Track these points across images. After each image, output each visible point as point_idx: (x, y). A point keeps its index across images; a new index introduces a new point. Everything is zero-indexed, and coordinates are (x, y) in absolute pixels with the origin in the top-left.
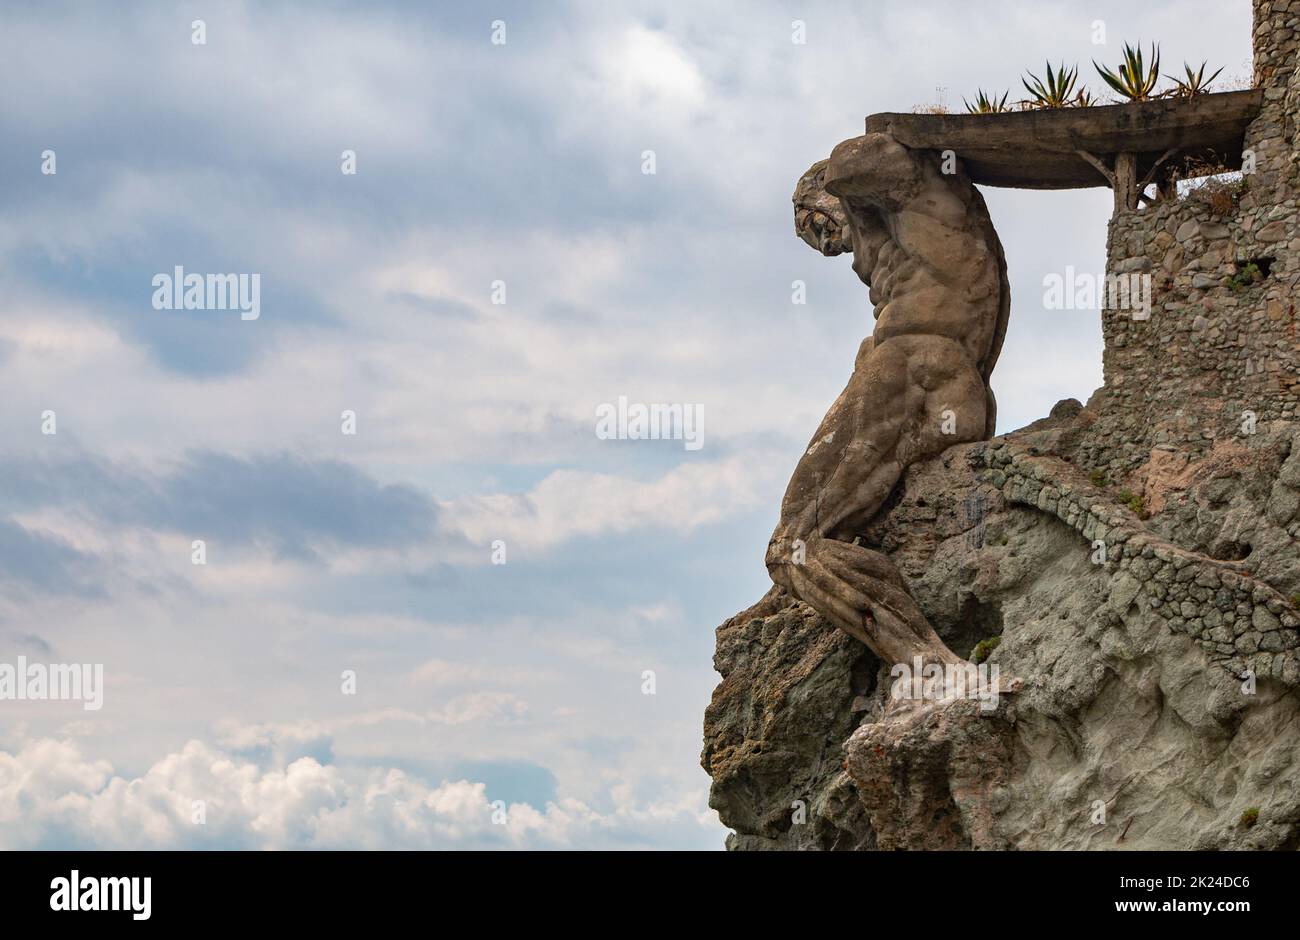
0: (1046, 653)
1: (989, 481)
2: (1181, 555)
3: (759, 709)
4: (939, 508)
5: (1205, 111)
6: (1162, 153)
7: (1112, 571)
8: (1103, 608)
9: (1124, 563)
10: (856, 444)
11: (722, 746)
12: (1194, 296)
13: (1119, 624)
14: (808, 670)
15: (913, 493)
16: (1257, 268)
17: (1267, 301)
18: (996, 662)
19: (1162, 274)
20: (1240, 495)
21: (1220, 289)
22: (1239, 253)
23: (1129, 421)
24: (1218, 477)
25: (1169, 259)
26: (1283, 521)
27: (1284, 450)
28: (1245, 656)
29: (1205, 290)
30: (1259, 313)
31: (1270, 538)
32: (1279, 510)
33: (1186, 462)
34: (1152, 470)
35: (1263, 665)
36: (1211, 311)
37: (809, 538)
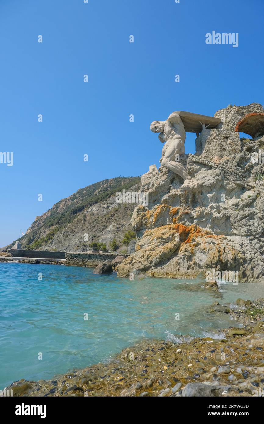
0: (207, 178)
1: (190, 159)
3: (153, 185)
4: (184, 161)
6: (208, 125)
7: (215, 169)
8: (216, 173)
9: (218, 168)
11: (146, 190)
13: (218, 176)
14: (164, 180)
16: (227, 138)
17: (229, 141)
18: (198, 179)
19: (214, 137)
20: (229, 163)
21: (222, 139)
22: (224, 136)
23: (209, 153)
24: (226, 160)
25: (215, 135)
26: (236, 166)
27: (234, 158)
28: (235, 181)
29: (220, 139)
30: (228, 142)
31: (234, 168)
32: (235, 165)
33: (221, 158)
34: (216, 159)
35: (238, 182)
36: (221, 142)
37: (171, 161)
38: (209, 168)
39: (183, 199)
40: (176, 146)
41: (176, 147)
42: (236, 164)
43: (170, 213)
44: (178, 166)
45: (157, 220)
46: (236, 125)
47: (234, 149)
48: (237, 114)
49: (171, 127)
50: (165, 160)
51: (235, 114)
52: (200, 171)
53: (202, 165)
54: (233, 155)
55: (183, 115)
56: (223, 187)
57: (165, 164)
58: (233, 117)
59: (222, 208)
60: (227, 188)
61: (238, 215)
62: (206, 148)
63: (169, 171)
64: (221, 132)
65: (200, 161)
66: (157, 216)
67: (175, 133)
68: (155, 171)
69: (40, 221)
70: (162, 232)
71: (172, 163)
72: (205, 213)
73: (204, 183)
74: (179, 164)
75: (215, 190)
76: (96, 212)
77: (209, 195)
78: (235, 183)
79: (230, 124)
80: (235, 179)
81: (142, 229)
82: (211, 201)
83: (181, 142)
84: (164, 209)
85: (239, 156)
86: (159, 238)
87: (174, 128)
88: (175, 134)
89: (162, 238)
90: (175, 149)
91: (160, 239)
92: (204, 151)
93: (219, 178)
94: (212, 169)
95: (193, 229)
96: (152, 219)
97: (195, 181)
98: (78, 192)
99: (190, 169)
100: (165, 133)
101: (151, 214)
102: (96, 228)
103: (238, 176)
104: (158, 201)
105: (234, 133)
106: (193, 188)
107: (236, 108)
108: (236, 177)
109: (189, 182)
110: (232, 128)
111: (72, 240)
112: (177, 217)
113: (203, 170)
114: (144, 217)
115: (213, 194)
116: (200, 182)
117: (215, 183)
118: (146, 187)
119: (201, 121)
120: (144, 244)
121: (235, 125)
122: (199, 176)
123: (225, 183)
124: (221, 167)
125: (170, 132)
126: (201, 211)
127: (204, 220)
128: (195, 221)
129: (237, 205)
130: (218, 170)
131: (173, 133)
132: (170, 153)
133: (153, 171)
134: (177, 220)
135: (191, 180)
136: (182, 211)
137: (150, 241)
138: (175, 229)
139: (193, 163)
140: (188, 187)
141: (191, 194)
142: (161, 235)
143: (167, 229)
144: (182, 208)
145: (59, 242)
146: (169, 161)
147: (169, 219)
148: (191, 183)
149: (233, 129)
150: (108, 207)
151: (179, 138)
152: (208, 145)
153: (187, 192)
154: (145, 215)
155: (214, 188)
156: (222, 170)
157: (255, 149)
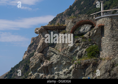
0: (54, 60)
1: (49, 49)
2: (63, 54)
3: (34, 64)
4: (46, 51)
5: (63, 27)
7: (58, 55)
10: (41, 47)
14: (37, 61)
15: (44, 50)
18: (51, 61)
20: (66, 51)
23: (58, 46)
24: (64, 50)
26: (68, 52)
27: (68, 48)
28: (66, 60)
31: (68, 53)
33: (62, 49)
34: (60, 50)
35: (68, 61)
39: (43, 71)
41: (41, 45)
46: (71, 30)
48: (72, 23)
52: (54, 55)
56: (61, 64)
58: (70, 25)
59: (60, 74)
60: (63, 64)
65: (53, 51)
73: (53, 63)
75: (57, 66)
77: (55, 68)
82: (56, 71)
92: (56, 45)
93: (59, 60)
97: (49, 62)
103: (67, 58)
107: (72, 20)
115: (57, 68)
117: (57, 62)
118: (31, 65)
123: (62, 62)
129: (65, 73)
136: (44, 76)
139: (51, 52)
146: (37, 53)
148: (46, 64)
149: (70, 32)
151: (44, 40)
156: (60, 56)
157: (80, 41)
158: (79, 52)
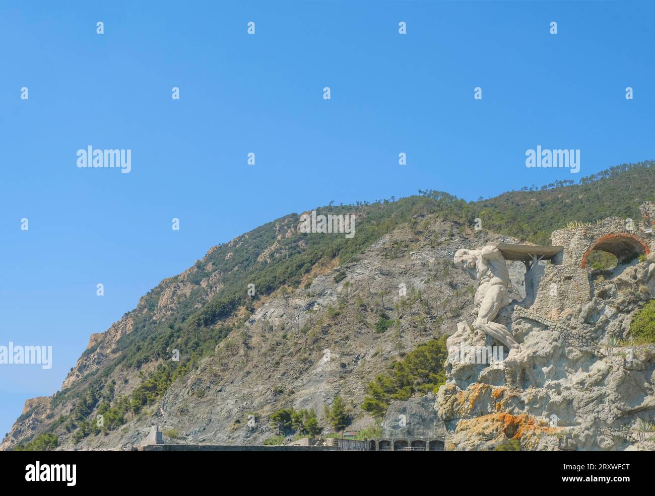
0: (541, 345)
1: (516, 313)
4: (507, 318)
6: (542, 256)
7: (552, 331)
8: (552, 337)
9: (556, 329)
12: (557, 282)
13: (556, 341)
16: (569, 278)
17: (572, 284)
18: (529, 347)
19: (550, 277)
20: (572, 318)
21: (562, 281)
22: (566, 275)
23: (544, 303)
24: (568, 315)
25: (551, 275)
26: (582, 323)
27: (580, 311)
28: (581, 347)
29: (559, 281)
30: (571, 286)
31: (580, 326)
32: (581, 321)
33: (561, 312)
34: (554, 313)
35: (584, 349)
36: (561, 285)
37: (489, 322)
38: (544, 327)
39: (509, 378)
40: (495, 297)
42: (583, 320)
43: (492, 396)
44: (500, 331)
45: (474, 407)
46: (582, 258)
47: (580, 297)
48: (584, 239)
49: (485, 264)
50: (481, 320)
51: (581, 239)
52: (532, 331)
53: (534, 322)
54: (579, 307)
55: (503, 248)
56: (563, 356)
57: (481, 328)
58: (578, 244)
59: (563, 388)
60: (570, 357)
61: (583, 398)
62: (539, 295)
63: (487, 334)
64: (561, 269)
65: (531, 317)
66: (475, 401)
67: (492, 275)
68: (466, 331)
69: (102, 348)
70: (482, 427)
71: (490, 326)
72: (538, 397)
73: (537, 352)
74: (500, 328)
75: (552, 361)
76: (277, 322)
77: (545, 370)
78: (581, 351)
79: (574, 256)
80: (580, 344)
81: (453, 419)
82: (548, 378)
83: (502, 289)
84: (483, 391)
85: (586, 307)
86: (480, 434)
87: (491, 266)
88: (493, 277)
89: (484, 435)
90: (493, 303)
91: (481, 436)
92: (537, 300)
93: (558, 344)
94: (547, 329)
95: (524, 419)
96: (467, 406)
97: (525, 350)
98: (210, 257)
99: (517, 330)
100: (477, 270)
101: (465, 399)
102: (282, 368)
103: (584, 340)
104: (474, 378)
105: (580, 270)
106: (521, 362)
107: (582, 230)
108: (582, 342)
109: (516, 353)
110: (576, 262)
111: (218, 405)
112: (502, 402)
113: (535, 331)
114: (455, 403)
115: (550, 368)
116: (530, 351)
117: (552, 352)
119: (530, 253)
120: (460, 442)
121: (580, 257)
122: (530, 340)
123: (567, 350)
124: (560, 328)
125: (484, 273)
126: (533, 394)
127: (538, 406)
128: (526, 407)
129: (582, 383)
130: (556, 332)
131: (490, 275)
132: (487, 310)
133: (463, 332)
134: (502, 406)
135: (519, 350)
136: (508, 394)
137: (468, 437)
138: (500, 421)
139: (521, 319)
140: (515, 362)
141: (519, 371)
142: (481, 429)
143: (490, 423)
144: (508, 388)
145: (183, 411)
146: (486, 322)
147: (491, 405)
148: (519, 354)
149: (578, 265)
150: (311, 305)
151: (500, 283)
152: (542, 290)
153: (513, 367)
154: (456, 400)
155: (552, 359)
156: (561, 332)
157: (611, 293)
158: (611, 323)
